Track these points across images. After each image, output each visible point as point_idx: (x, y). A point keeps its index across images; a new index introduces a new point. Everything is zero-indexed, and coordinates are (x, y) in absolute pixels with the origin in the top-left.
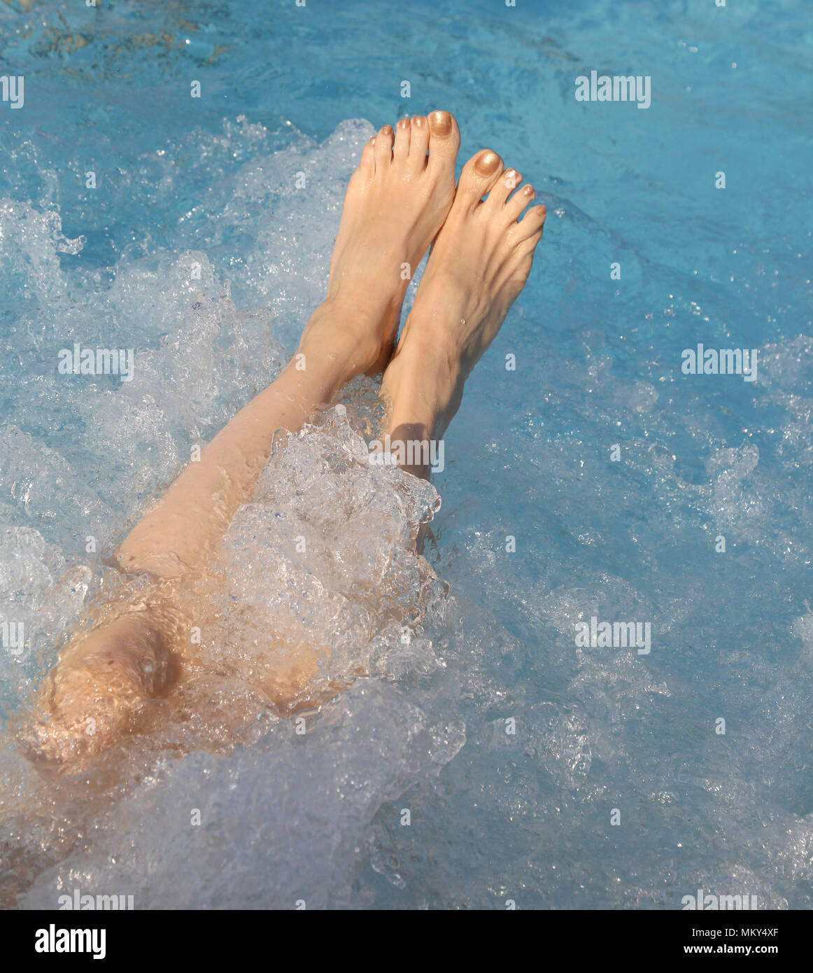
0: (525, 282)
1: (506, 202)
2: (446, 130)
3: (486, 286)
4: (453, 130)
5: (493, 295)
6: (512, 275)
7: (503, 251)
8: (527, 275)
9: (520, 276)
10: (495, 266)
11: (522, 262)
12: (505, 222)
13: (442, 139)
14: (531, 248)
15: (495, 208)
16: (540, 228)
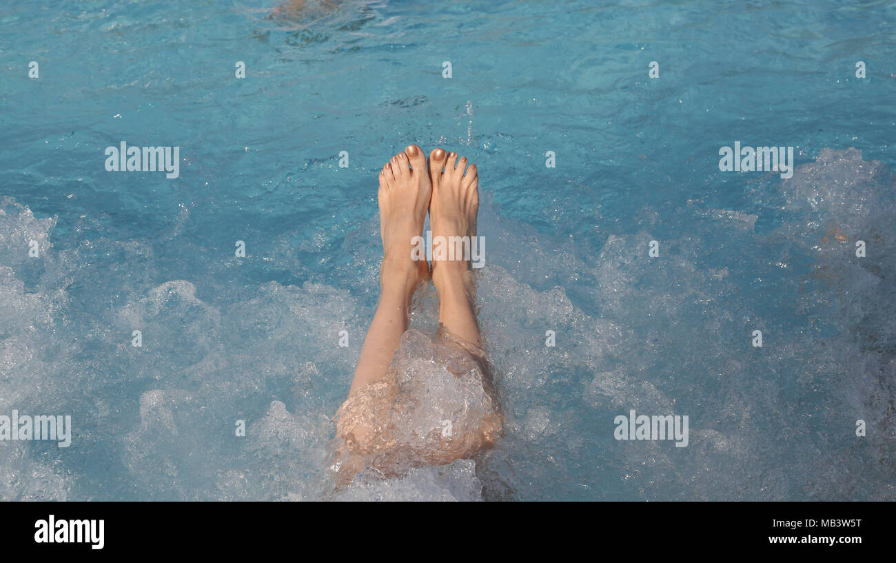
0: (478, 204)
1: (455, 169)
2: (416, 154)
3: (462, 214)
4: (420, 153)
5: (467, 217)
6: (471, 203)
7: (463, 192)
8: (478, 200)
9: (475, 202)
10: (462, 201)
11: (474, 194)
12: (458, 178)
13: (415, 159)
14: (475, 187)
15: (451, 173)
16: (476, 175)
